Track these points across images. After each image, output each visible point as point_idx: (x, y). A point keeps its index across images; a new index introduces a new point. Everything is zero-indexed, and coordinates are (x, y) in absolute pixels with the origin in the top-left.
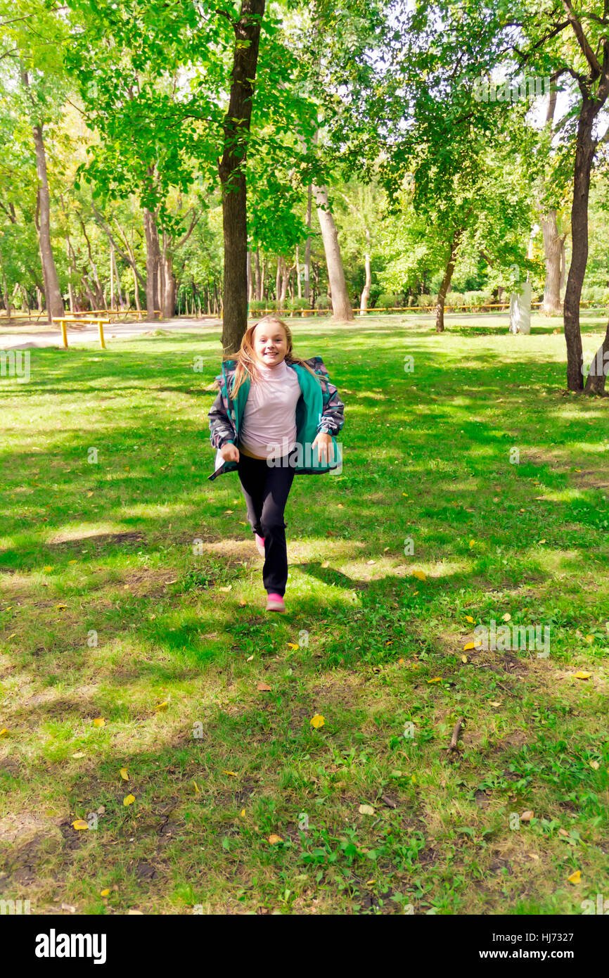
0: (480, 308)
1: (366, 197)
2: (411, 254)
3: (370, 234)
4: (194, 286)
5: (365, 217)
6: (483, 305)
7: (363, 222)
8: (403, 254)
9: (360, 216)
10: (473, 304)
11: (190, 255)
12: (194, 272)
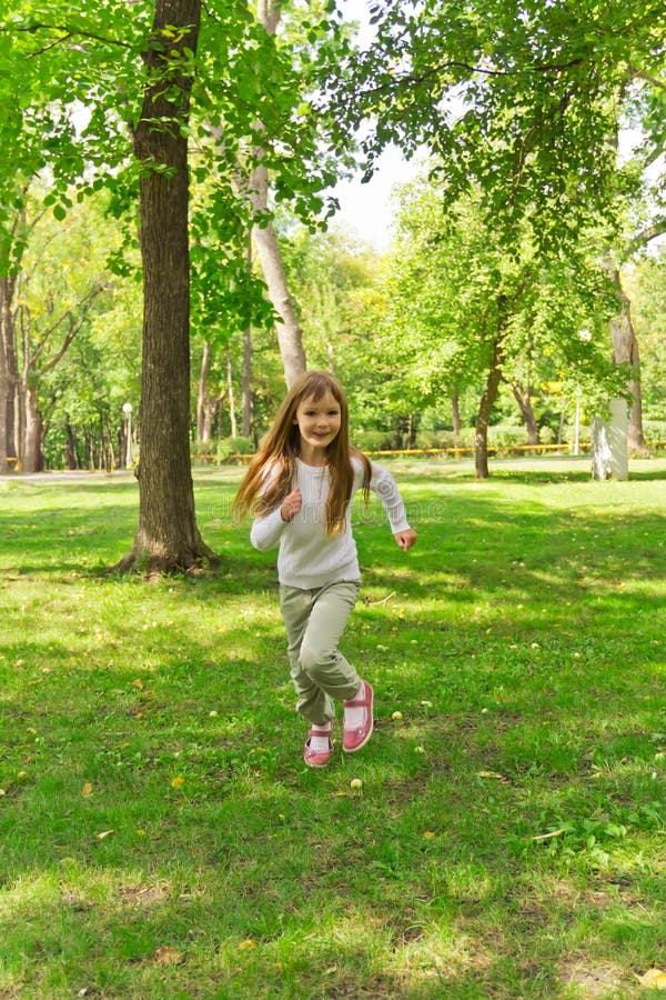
0: (510, 452)
1: (326, 298)
2: (434, 353)
3: (334, 350)
4: (68, 429)
5: (326, 324)
6: (515, 445)
7: (323, 331)
8: (419, 354)
9: (318, 323)
10: (500, 445)
11: (64, 384)
12: (69, 410)
